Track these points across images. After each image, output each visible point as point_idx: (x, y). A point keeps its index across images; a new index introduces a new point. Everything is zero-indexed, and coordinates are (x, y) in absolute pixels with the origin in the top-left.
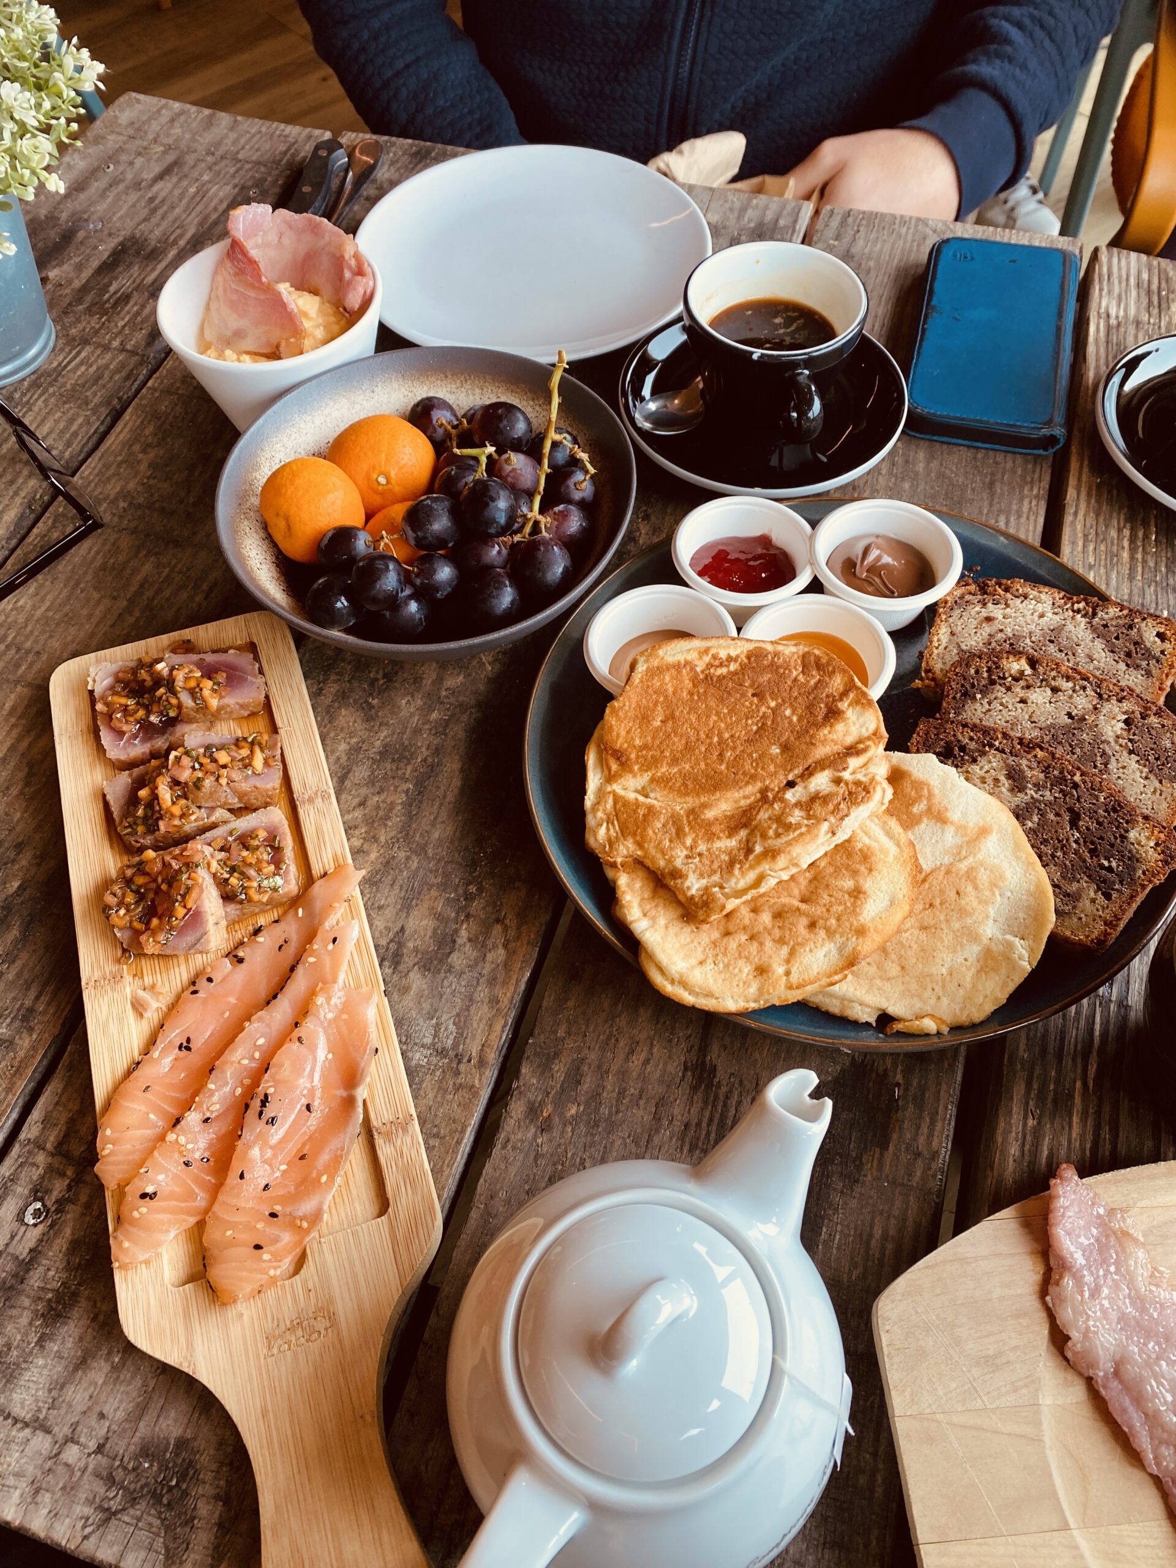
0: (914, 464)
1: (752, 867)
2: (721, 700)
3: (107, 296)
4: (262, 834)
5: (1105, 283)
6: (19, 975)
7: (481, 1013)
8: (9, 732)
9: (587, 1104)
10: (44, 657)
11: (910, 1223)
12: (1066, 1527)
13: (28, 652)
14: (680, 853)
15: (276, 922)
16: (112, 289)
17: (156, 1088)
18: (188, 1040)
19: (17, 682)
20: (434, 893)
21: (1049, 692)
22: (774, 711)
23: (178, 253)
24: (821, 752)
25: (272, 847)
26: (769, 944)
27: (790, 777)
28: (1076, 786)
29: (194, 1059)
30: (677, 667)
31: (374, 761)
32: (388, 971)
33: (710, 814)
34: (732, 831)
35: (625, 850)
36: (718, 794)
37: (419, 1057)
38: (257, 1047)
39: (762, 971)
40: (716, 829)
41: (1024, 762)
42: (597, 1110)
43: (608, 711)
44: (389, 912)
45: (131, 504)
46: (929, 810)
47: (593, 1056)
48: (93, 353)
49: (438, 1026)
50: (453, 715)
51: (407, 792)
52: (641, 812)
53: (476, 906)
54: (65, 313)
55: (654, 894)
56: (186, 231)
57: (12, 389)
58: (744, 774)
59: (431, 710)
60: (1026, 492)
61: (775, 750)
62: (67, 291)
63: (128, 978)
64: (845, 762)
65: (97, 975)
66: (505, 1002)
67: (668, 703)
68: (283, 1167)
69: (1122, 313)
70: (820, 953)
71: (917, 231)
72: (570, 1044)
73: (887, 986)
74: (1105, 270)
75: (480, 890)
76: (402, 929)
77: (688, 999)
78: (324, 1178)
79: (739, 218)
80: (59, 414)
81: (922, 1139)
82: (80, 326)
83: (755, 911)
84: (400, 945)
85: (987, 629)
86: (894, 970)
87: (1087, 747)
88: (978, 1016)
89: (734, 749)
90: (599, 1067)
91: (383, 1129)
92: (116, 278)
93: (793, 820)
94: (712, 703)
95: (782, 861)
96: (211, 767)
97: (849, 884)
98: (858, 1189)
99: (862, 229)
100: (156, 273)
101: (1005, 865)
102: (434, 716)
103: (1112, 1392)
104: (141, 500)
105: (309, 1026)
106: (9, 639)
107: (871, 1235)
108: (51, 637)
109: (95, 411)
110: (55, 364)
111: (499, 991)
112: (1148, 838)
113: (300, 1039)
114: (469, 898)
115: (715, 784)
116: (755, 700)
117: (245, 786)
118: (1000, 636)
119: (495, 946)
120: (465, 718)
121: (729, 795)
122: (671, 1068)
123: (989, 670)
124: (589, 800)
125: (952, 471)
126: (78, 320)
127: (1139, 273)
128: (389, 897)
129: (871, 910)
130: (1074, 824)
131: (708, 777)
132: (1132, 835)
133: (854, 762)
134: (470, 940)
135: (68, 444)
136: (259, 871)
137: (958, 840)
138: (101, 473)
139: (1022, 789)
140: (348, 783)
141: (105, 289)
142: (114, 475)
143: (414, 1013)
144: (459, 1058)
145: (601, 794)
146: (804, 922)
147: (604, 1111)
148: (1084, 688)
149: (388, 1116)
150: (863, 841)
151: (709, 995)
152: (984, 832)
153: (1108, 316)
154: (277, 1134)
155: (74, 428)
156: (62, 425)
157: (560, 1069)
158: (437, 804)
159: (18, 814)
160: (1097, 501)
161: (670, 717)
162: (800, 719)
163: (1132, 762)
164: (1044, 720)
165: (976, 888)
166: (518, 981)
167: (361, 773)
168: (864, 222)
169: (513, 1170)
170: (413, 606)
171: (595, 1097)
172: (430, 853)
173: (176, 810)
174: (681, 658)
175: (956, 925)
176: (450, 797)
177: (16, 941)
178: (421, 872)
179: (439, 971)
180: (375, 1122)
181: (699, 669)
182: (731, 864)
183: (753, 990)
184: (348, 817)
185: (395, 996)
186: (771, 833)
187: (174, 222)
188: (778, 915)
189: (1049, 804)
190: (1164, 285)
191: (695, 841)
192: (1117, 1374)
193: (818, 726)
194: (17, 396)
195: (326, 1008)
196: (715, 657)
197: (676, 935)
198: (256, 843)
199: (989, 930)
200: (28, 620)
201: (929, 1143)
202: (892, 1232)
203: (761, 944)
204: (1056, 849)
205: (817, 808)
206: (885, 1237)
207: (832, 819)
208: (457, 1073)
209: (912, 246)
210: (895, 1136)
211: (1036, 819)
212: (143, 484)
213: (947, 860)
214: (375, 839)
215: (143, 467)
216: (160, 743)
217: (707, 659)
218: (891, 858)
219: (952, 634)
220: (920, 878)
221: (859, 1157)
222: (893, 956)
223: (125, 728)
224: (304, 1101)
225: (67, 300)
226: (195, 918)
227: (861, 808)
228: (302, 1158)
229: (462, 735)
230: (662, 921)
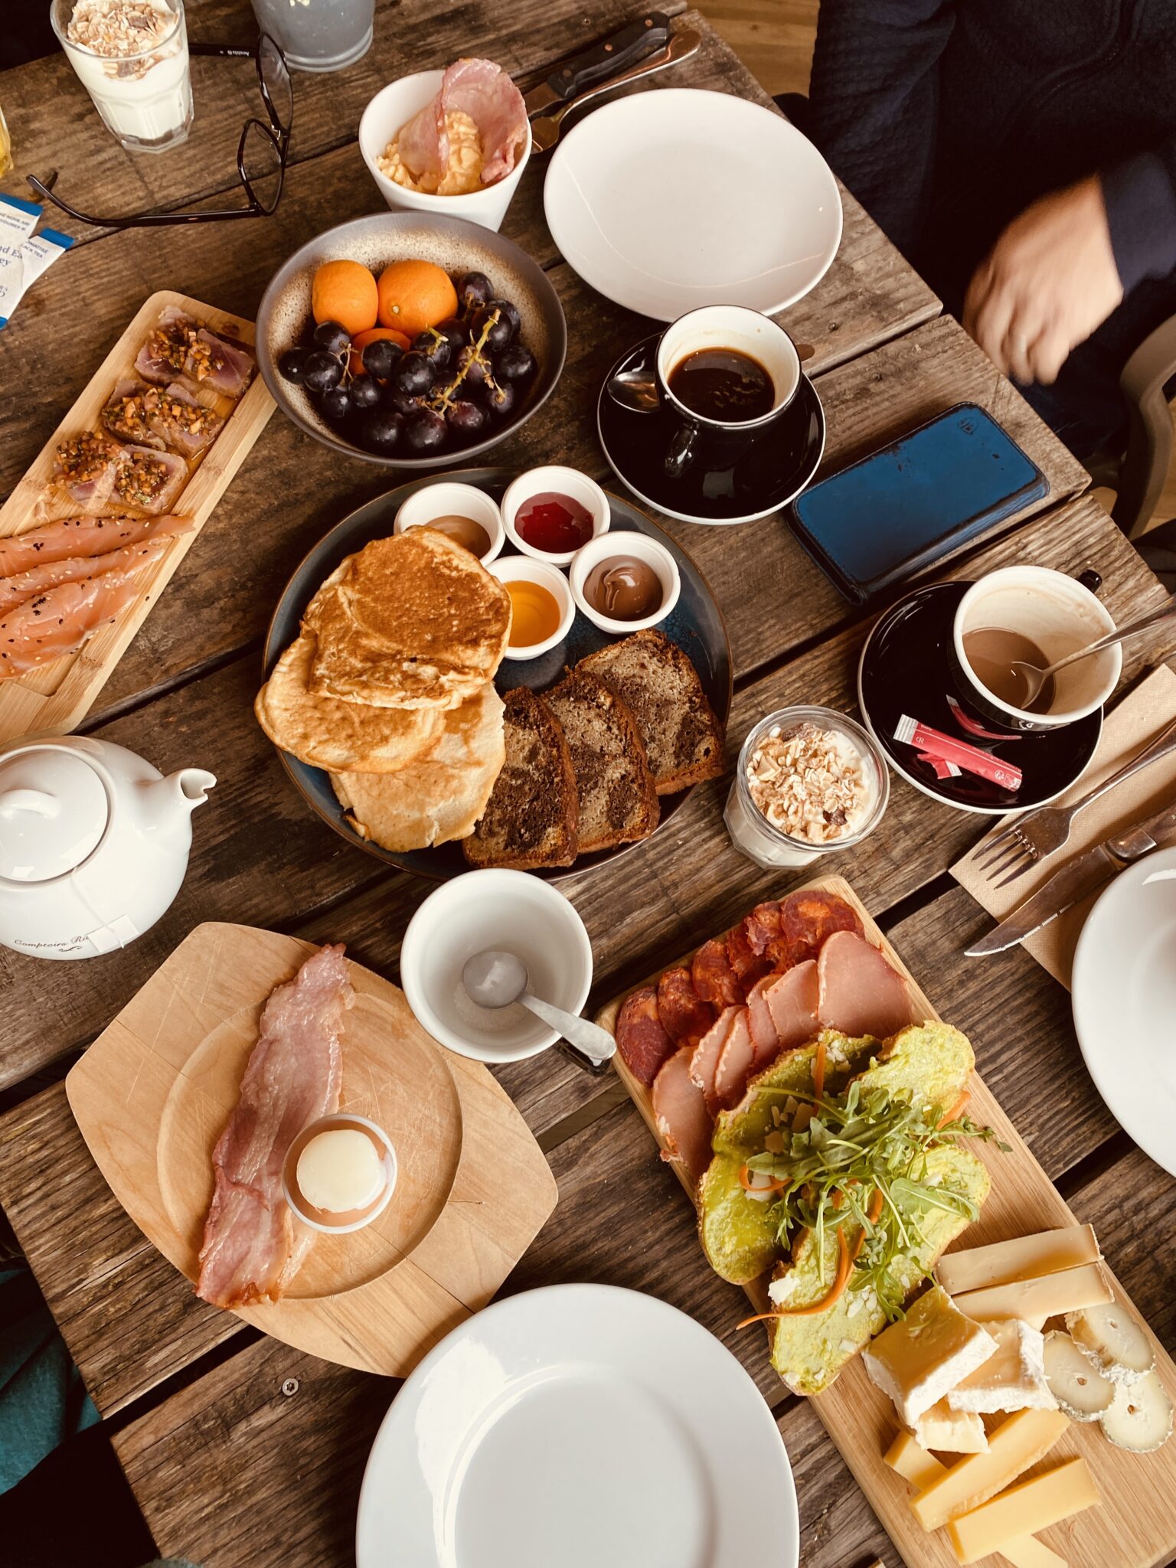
0: (765, 545)
1: (351, 684)
2: (430, 587)
3: (422, 43)
4: (163, 468)
5: (1054, 523)
6: (11, 449)
7: (190, 648)
8: (118, 309)
9: (193, 733)
10: (172, 277)
11: (273, 911)
12: (179, 1069)
13: (167, 267)
14: (332, 649)
15: (134, 520)
16: (430, 40)
17: (7, 554)
18: (42, 545)
19: (146, 282)
20: (229, 570)
21: (605, 726)
22: (450, 615)
23: (495, 39)
24: (448, 657)
25: (161, 478)
26: (323, 728)
27: (419, 657)
28: (552, 783)
29: (36, 555)
30: (425, 549)
31: (272, 474)
32: (170, 590)
33: (364, 642)
34: (365, 659)
35: (315, 624)
36: (377, 635)
37: (142, 643)
38: (64, 574)
39: (305, 737)
40: (359, 652)
41: (544, 749)
42: (194, 739)
43: (369, 544)
44: (199, 561)
45: (301, 211)
46: (465, 732)
47: (219, 714)
48: (376, 82)
49: (165, 637)
50: (337, 481)
51: (271, 504)
52: (338, 612)
53: (243, 594)
54: (386, 39)
55: (305, 661)
56: (515, 24)
57: (308, 76)
58: (401, 635)
59: (330, 468)
60: (809, 617)
61: (428, 637)
62: (402, 22)
63: (47, 492)
64: (448, 671)
65: (33, 478)
66: (205, 653)
67: (402, 566)
68: (27, 638)
69: (1036, 553)
70: (337, 752)
71: (984, 383)
72: (215, 698)
73: (365, 797)
74: (1069, 513)
75: (252, 588)
76: (196, 575)
77: (262, 719)
78: (38, 658)
79: (876, 280)
80: (317, 115)
81: (322, 883)
82: (387, 56)
83: (338, 708)
84: (188, 583)
85: (637, 671)
86: (375, 793)
87: (593, 772)
88: (389, 847)
89: (410, 618)
90: (217, 721)
91: (84, 660)
92: (438, 32)
93: (392, 678)
94: (424, 584)
95: (365, 693)
96: (166, 412)
97: (386, 731)
98: (268, 876)
99: (950, 352)
100: (467, 46)
101: (470, 788)
102: (328, 473)
103: (261, 1047)
104: (308, 212)
105: (95, 584)
106: (165, 251)
107: (250, 899)
108: (186, 266)
109: (339, 128)
110: (347, 75)
111: (208, 646)
112: (554, 838)
113: (83, 586)
114: (243, 587)
115: (382, 627)
116: (447, 602)
117: (177, 435)
118: (638, 680)
119: (229, 622)
120: (342, 487)
121: (383, 639)
122: (247, 751)
123: (590, 690)
124: (325, 584)
125: (782, 568)
126: (387, 51)
127: (1091, 535)
128: (206, 554)
129: (382, 753)
130: (532, 801)
131: (382, 623)
132: (550, 830)
133: (452, 675)
134: (221, 609)
135: (304, 142)
136: (140, 487)
137: (463, 758)
138: (304, 176)
139: (530, 762)
140: (247, 475)
141: (424, 37)
142: (309, 183)
143: (160, 621)
144: (159, 660)
145: (332, 587)
146: (350, 731)
147: (197, 742)
148: (621, 740)
149: (91, 656)
150: (418, 718)
151: (273, 727)
152: (478, 763)
153: (1025, 547)
154: (37, 620)
155: (318, 132)
156: (313, 125)
157: (198, 705)
158: (279, 524)
159: (83, 361)
160: (841, 661)
161: (395, 574)
162: (456, 632)
163: (604, 799)
164: (588, 741)
165: (445, 786)
166: (222, 649)
167: (259, 474)
168: (958, 348)
169: (132, 730)
170: (344, 400)
171: (201, 732)
172: (249, 547)
173: (130, 422)
174: (431, 546)
175: (420, 797)
176: (289, 526)
177: (25, 430)
178: (234, 554)
179: (191, 611)
180: (84, 654)
181: (436, 560)
182: (348, 674)
183: (293, 742)
184: (229, 494)
185: (161, 605)
186: (377, 675)
187: (515, 11)
188: (344, 719)
189: (533, 781)
190: (1097, 557)
191: (344, 649)
192: (271, 1043)
193: (461, 642)
194: (307, 83)
195: (112, 581)
196: (450, 561)
197: (292, 687)
198: (154, 470)
199: (432, 812)
200: (184, 246)
201: (323, 888)
202: (262, 907)
203: (320, 725)
204: (511, 804)
205: (409, 681)
206: (256, 906)
207: (409, 694)
208: (151, 666)
209: (965, 391)
210: (312, 870)
211: (519, 782)
212: (320, 203)
213: (448, 762)
214: (231, 517)
215: (330, 190)
216: (166, 378)
217: (445, 558)
218: (419, 737)
219: (617, 658)
220: (423, 758)
221: (285, 864)
222: (381, 786)
223: (154, 355)
224: (61, 617)
225: (395, 29)
226: (90, 487)
227: (428, 700)
228: (39, 641)
229: (330, 496)
230: (294, 675)
